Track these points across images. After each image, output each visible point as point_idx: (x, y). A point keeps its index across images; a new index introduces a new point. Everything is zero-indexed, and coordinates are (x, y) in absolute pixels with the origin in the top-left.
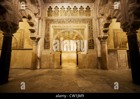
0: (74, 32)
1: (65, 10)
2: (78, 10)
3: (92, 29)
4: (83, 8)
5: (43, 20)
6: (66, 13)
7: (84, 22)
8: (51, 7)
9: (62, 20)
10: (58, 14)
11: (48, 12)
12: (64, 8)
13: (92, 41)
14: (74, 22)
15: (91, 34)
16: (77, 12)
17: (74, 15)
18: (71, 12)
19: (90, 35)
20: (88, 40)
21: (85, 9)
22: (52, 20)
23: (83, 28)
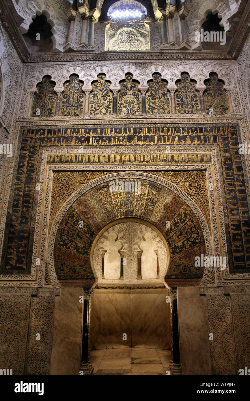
0: (153, 185)
1: (112, 87)
2: (168, 87)
3: (240, 168)
4: (194, 81)
5: (11, 130)
6: (115, 99)
7: (199, 139)
8: (48, 77)
9: (95, 130)
10: (79, 105)
11: (38, 96)
12: (107, 81)
13: (244, 229)
14: (152, 139)
15: (239, 196)
16: (164, 95)
17: (152, 109)
18: (137, 96)
19: (235, 198)
20: (227, 226)
21: (200, 85)
22: (50, 131)
23: (196, 166)
